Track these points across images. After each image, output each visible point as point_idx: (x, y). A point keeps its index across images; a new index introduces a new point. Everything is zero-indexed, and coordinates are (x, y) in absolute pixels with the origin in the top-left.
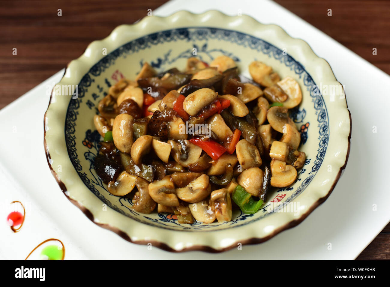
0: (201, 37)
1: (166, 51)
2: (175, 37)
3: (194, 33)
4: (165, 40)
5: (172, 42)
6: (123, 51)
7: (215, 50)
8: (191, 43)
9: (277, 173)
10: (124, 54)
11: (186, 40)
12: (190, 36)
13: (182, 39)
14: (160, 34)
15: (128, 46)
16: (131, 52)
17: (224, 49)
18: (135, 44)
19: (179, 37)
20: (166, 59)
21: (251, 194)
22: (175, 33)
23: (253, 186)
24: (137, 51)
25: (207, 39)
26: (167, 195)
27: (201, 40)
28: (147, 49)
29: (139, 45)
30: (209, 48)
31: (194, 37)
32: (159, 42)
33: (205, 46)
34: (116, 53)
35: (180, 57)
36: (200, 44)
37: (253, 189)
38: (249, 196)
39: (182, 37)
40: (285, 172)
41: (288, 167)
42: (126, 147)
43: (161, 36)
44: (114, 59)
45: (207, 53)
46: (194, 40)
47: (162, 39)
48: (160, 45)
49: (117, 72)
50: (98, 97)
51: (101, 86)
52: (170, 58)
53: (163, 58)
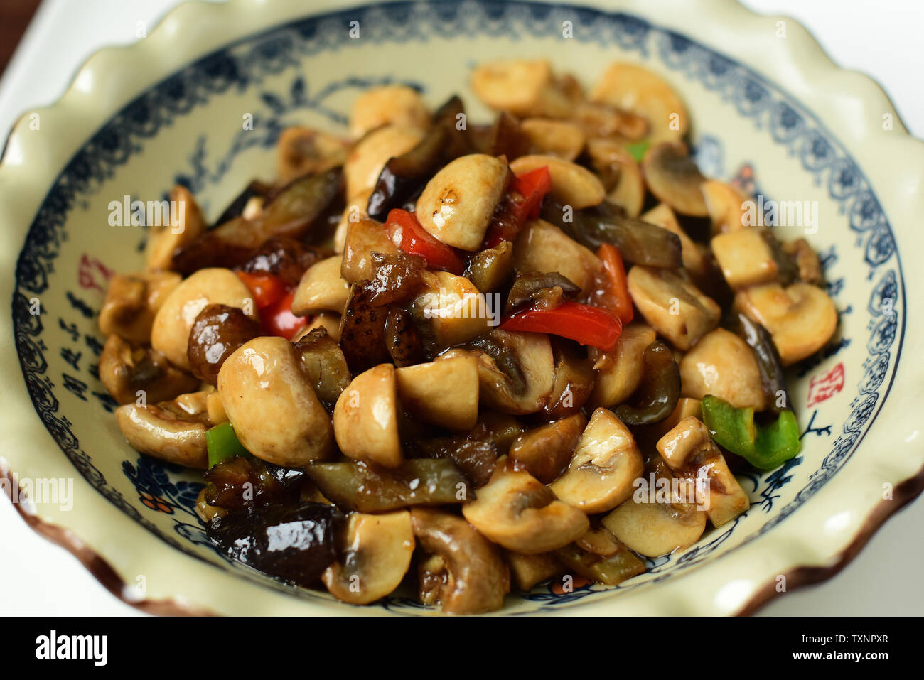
0: (275, 63)
1: (190, 148)
2: (201, 91)
3: (250, 59)
4: (174, 110)
5: (198, 112)
6: (72, 187)
7: (332, 88)
8: (253, 93)
9: (781, 320)
10: (79, 196)
11: (233, 90)
12: (243, 70)
13: (222, 90)
14: (153, 95)
15: (81, 168)
16: (93, 183)
17: (363, 72)
18: (95, 155)
19: (210, 88)
20: (201, 171)
21: (750, 406)
22: (196, 79)
23: (744, 384)
24: (111, 174)
25: (296, 64)
26: (543, 510)
27: (278, 71)
28: (134, 160)
29: (107, 153)
30: (314, 87)
31: (256, 71)
32: (159, 123)
33: (299, 86)
34: (58, 203)
35: (237, 148)
36: (280, 85)
37: (748, 391)
38: (748, 417)
39: (219, 82)
40: (796, 309)
41: (794, 293)
42: (313, 442)
43: (158, 101)
44: (61, 224)
45: (314, 105)
46: (259, 81)
47: (164, 113)
48: (164, 133)
49: (85, 260)
50: (79, 355)
51: (68, 323)
52: (211, 163)
53: (189, 171)
